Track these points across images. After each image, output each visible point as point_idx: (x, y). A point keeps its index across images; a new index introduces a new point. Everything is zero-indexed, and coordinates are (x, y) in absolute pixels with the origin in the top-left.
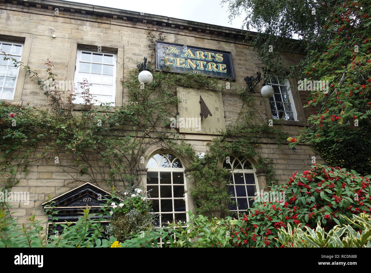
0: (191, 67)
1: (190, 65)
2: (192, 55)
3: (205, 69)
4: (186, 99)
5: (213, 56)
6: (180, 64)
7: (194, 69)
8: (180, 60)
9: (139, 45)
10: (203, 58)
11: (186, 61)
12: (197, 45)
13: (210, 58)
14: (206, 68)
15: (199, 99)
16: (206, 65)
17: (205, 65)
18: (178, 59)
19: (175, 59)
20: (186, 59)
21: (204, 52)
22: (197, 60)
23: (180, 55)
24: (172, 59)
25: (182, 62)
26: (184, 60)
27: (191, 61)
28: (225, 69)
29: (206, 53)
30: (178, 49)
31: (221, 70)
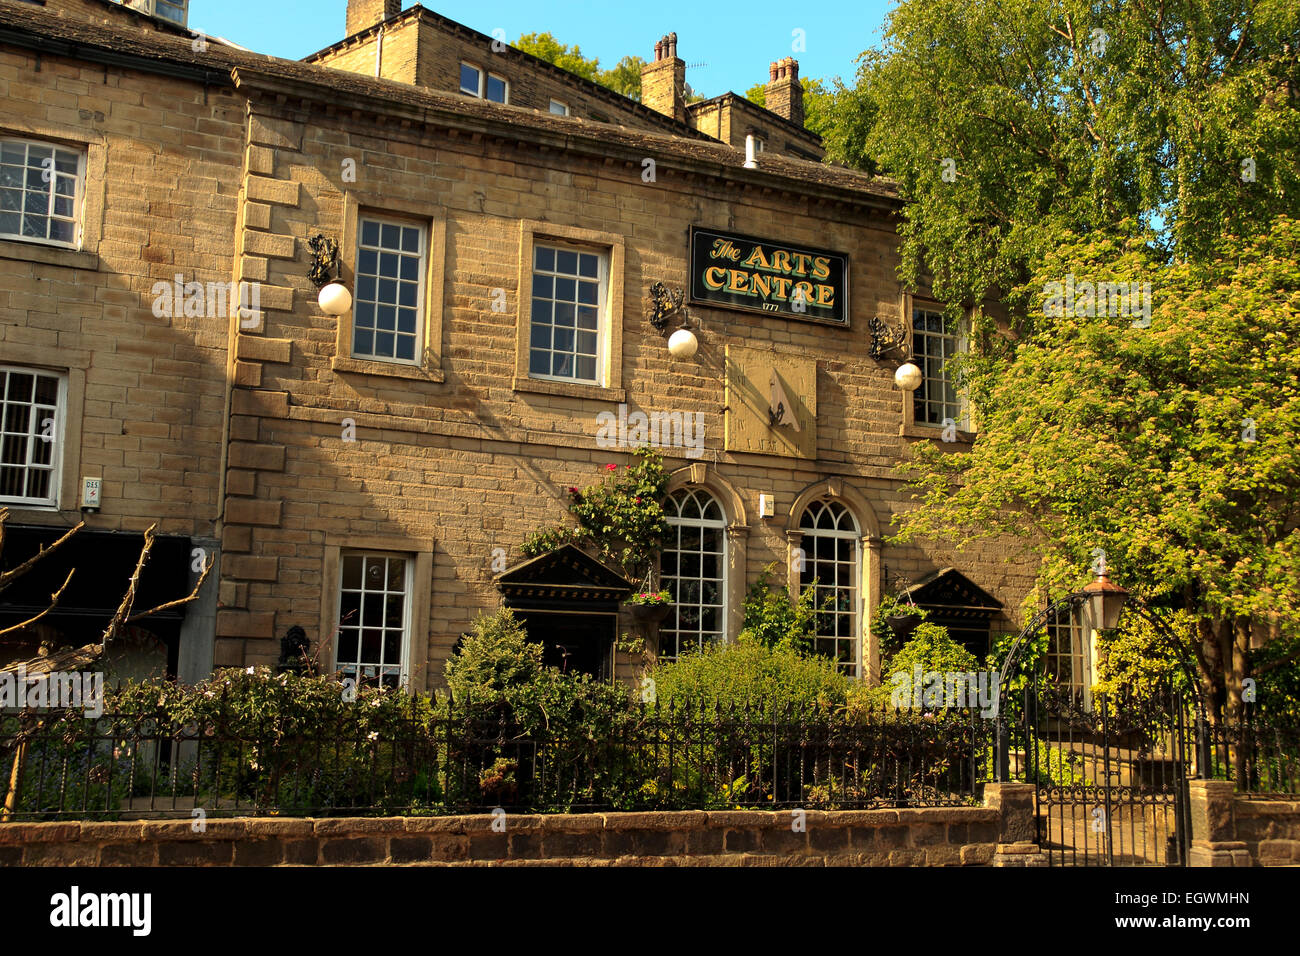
0: (759, 294)
1: (757, 289)
2: (764, 263)
3: (787, 299)
5: (808, 263)
6: (737, 286)
7: (765, 298)
8: (738, 276)
9: (656, 235)
10: (788, 269)
11: (751, 278)
12: (776, 231)
13: (801, 270)
14: (791, 296)
16: (791, 289)
17: (788, 287)
18: (734, 273)
19: (727, 272)
20: (751, 273)
21: (790, 252)
22: (773, 274)
23: (739, 262)
24: (721, 272)
25: (742, 281)
26: (746, 274)
27: (761, 276)
28: (830, 299)
29: (795, 255)
30: (735, 246)
31: (821, 301)
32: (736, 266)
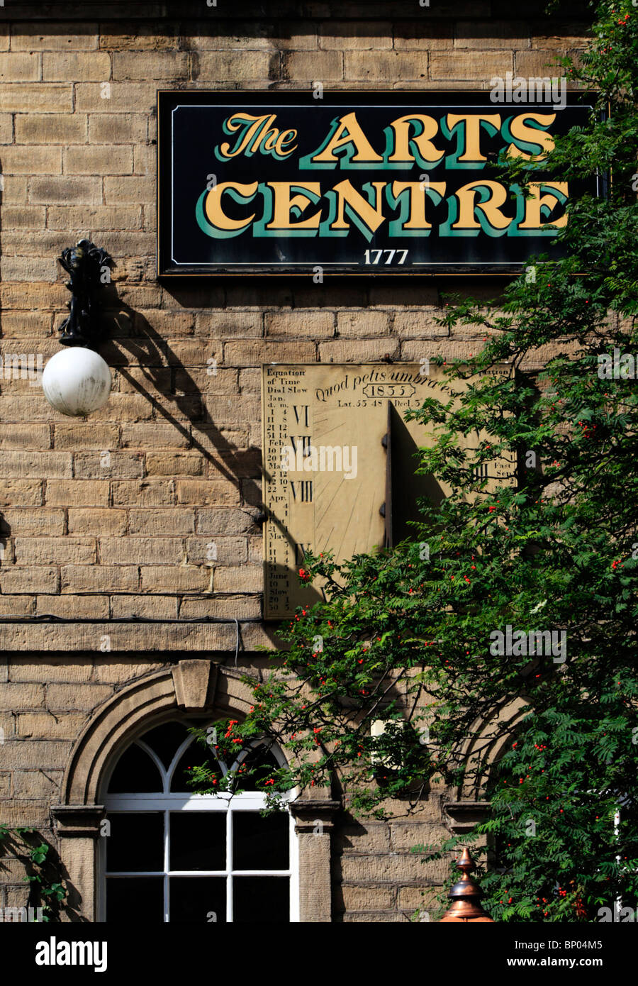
0: (353, 229)
1: (347, 219)
2: (366, 152)
3: (435, 230)
4: (309, 432)
5: (492, 133)
6: (293, 218)
7: (369, 237)
8: (293, 195)
9: (74, 131)
10: (432, 155)
11: (330, 195)
12: (404, 70)
13: (473, 152)
14: (444, 219)
15: (380, 425)
16: (444, 204)
17: (436, 201)
18: (282, 188)
19: (263, 189)
20: (328, 179)
21: (438, 116)
22: (390, 176)
23: (294, 159)
24: (247, 191)
25: (302, 203)
26: (315, 187)
27: (357, 186)
28: (558, 211)
29: (453, 119)
30: (280, 125)
31: (533, 220)
32: (288, 171)
